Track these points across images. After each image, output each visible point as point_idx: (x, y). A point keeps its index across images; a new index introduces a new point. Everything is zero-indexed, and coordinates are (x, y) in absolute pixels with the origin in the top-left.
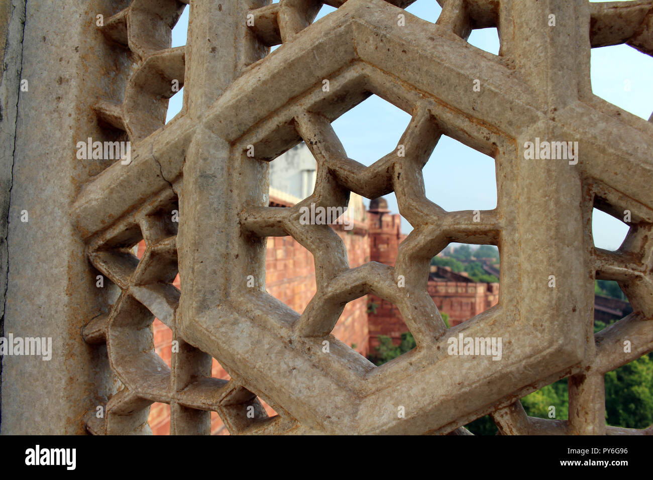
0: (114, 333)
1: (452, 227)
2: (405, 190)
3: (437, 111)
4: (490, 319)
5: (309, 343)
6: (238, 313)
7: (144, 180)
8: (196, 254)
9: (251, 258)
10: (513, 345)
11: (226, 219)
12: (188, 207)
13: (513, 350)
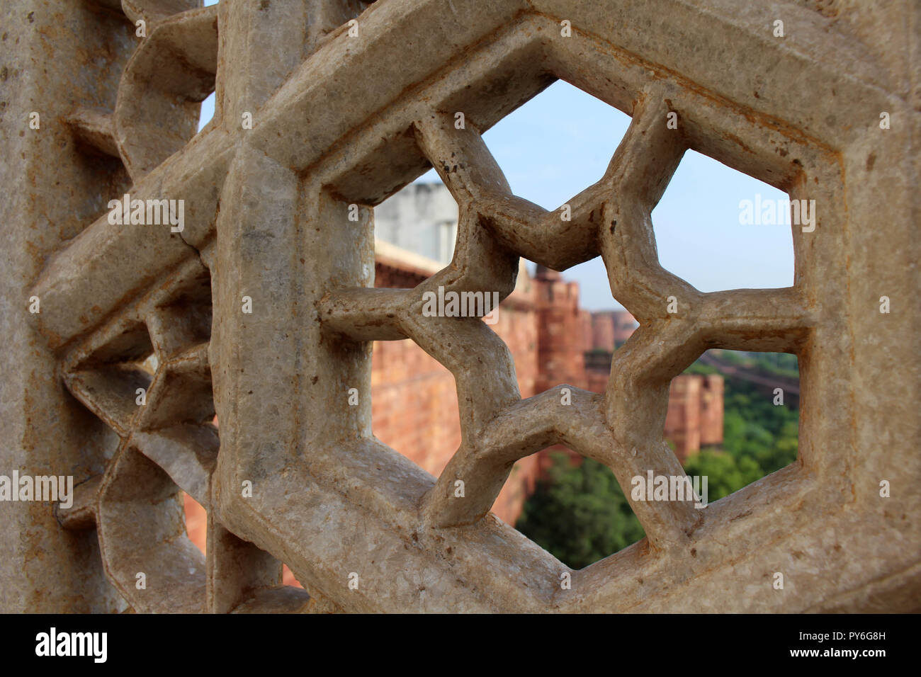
0: (108, 514)
1: (717, 323)
2: (627, 253)
3: (685, 101)
4: (794, 498)
5: (449, 539)
6: (318, 484)
7: (148, 244)
8: (240, 379)
9: (342, 381)
10: (844, 553)
11: (293, 312)
12: (225, 292)
13: (846, 563)
